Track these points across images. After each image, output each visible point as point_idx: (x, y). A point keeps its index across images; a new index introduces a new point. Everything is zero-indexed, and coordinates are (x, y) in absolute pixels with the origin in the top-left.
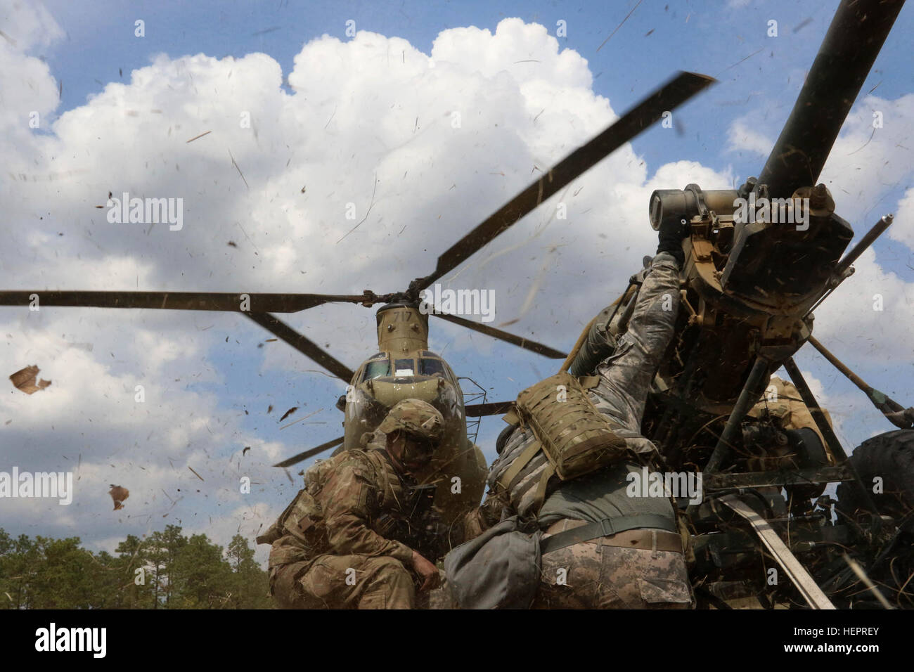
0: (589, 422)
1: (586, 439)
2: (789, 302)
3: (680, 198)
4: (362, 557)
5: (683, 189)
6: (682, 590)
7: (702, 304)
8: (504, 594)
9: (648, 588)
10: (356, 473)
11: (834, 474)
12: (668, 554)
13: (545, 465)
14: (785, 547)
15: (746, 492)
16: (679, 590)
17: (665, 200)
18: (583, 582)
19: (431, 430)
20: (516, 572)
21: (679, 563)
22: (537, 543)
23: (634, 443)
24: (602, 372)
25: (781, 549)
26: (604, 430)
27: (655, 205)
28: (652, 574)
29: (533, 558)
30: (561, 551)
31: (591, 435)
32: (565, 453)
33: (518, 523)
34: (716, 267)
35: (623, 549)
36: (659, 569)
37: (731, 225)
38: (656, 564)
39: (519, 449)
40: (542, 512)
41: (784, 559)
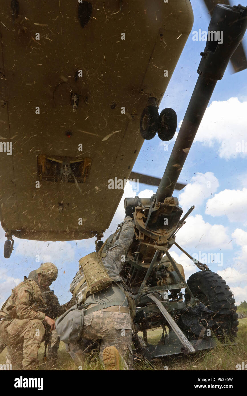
0: (100, 274)
1: (98, 280)
2: (166, 232)
3: (133, 200)
4: (28, 320)
5: (134, 197)
6: (129, 325)
7: (140, 233)
8: (71, 330)
9: (117, 324)
10: (25, 290)
11: (181, 286)
12: (124, 314)
13: (86, 287)
14: (166, 310)
15: (155, 293)
16: (128, 325)
17: (128, 201)
18: (97, 324)
19: (50, 275)
20: (75, 322)
21: (128, 317)
22: (83, 312)
23: (115, 278)
24: (108, 252)
25: (165, 311)
26: (104, 276)
27: (126, 202)
28: (119, 320)
29: (81, 317)
30: (90, 314)
31: (100, 279)
32: (92, 285)
33: (78, 307)
34: (144, 221)
35: (109, 312)
36: (120, 318)
37: (148, 209)
38: (120, 317)
39: (79, 279)
40: (85, 303)
41: (166, 314)
